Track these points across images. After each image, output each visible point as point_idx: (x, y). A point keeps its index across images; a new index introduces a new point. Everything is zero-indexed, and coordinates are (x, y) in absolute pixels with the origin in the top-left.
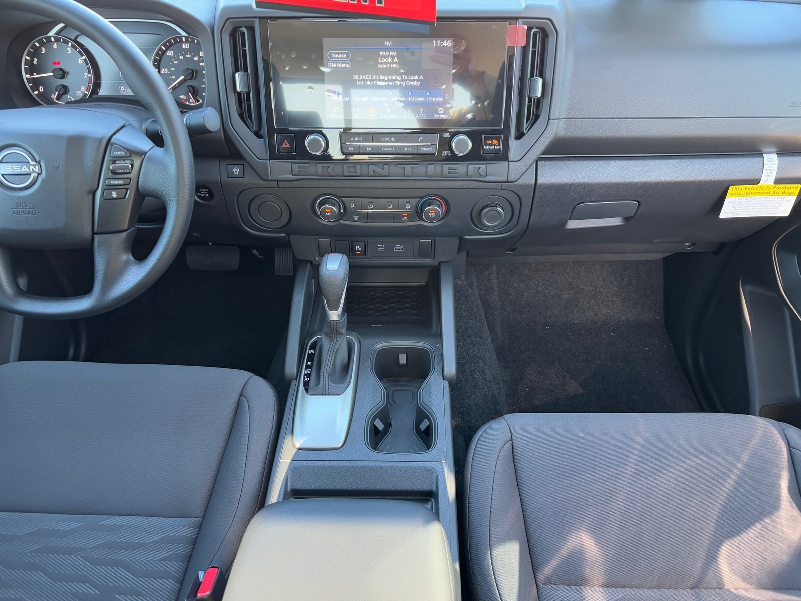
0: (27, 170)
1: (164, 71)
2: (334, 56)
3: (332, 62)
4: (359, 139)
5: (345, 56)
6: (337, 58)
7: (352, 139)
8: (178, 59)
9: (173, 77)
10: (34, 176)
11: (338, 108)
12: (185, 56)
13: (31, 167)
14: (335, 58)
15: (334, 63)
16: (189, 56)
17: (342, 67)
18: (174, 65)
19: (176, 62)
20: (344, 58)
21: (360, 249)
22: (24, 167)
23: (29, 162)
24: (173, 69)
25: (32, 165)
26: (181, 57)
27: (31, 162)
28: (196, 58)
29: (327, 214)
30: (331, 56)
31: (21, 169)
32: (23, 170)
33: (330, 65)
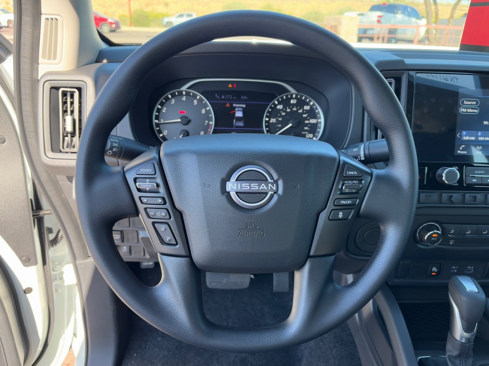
0: (265, 188)
1: (272, 121)
2: (465, 103)
3: (463, 108)
4: (482, 172)
5: (475, 103)
6: (468, 104)
7: (476, 172)
8: (285, 111)
9: (280, 126)
10: (271, 194)
11: (464, 146)
12: (291, 109)
13: (270, 185)
14: (466, 104)
15: (465, 108)
16: (295, 109)
17: (471, 112)
18: (281, 116)
19: (284, 114)
20: (474, 105)
21: (436, 270)
22: (263, 185)
23: (267, 180)
24: (280, 119)
25: (270, 183)
26: (288, 110)
27: (269, 180)
28: (300, 111)
29: (433, 239)
30: (463, 103)
31: (259, 187)
32: (261, 187)
33: (462, 110)
